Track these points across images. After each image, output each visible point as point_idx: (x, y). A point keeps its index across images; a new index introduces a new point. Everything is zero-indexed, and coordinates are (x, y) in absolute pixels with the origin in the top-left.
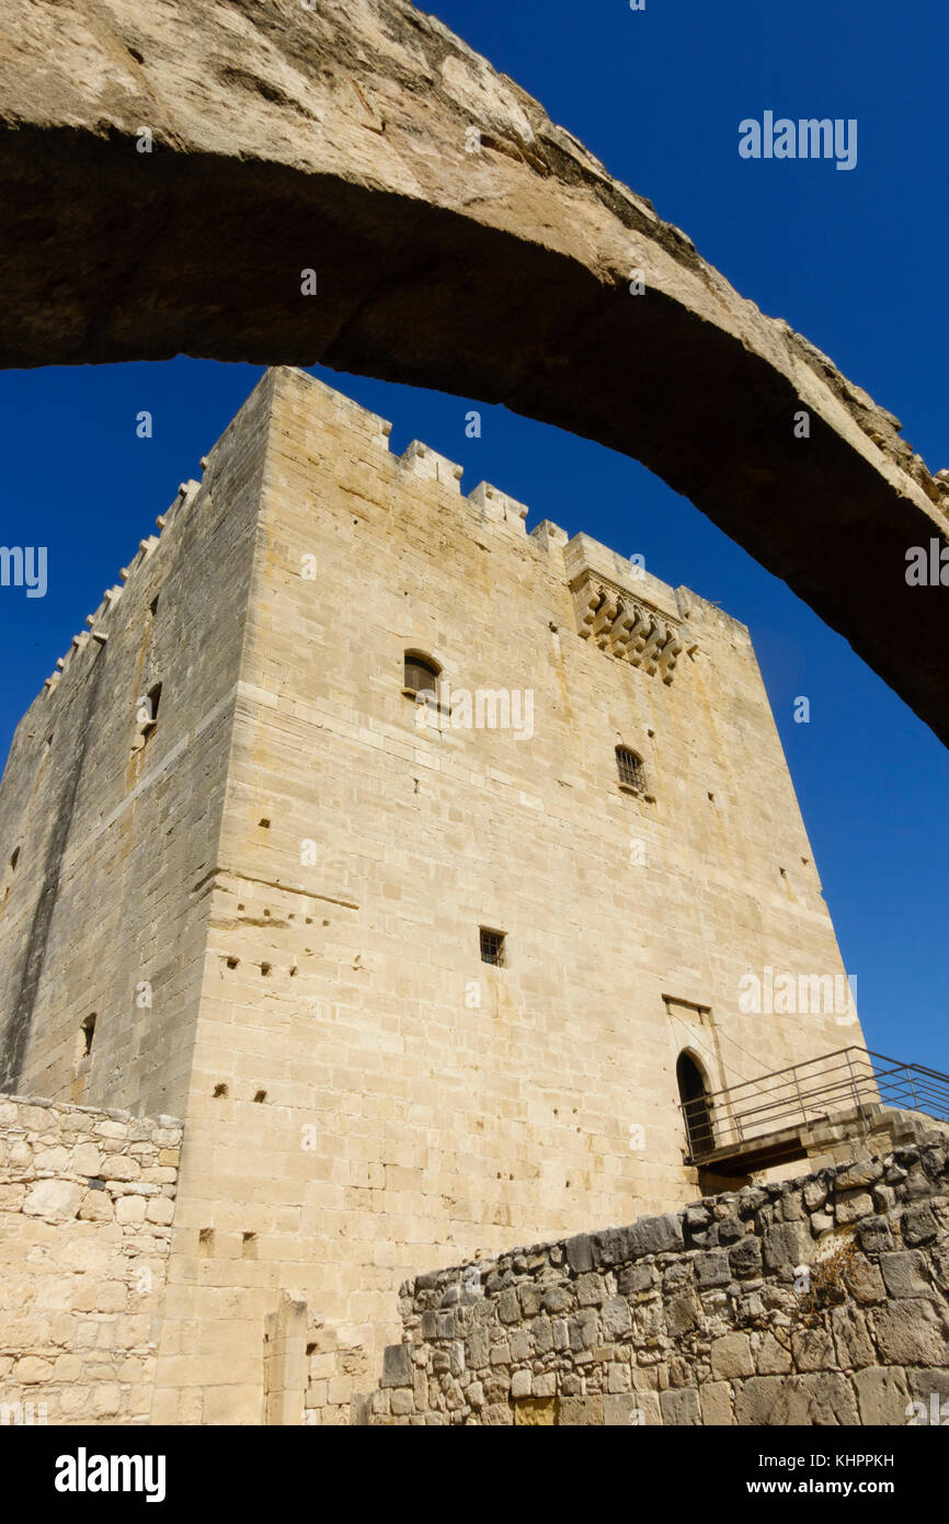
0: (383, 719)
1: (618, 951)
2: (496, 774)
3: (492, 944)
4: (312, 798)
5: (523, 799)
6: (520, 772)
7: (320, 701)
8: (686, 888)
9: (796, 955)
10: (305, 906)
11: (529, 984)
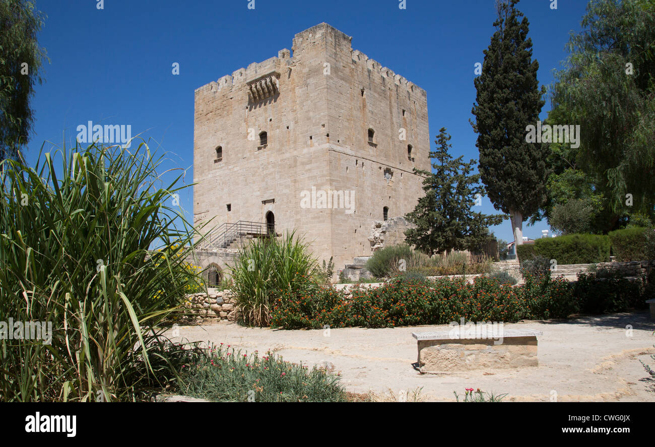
0: (212, 170)
1: (252, 196)
2: (230, 167)
3: (229, 207)
4: (203, 195)
5: (236, 169)
6: (235, 163)
7: (203, 174)
8: (273, 167)
9: (308, 167)
10: (203, 215)
11: (234, 213)
